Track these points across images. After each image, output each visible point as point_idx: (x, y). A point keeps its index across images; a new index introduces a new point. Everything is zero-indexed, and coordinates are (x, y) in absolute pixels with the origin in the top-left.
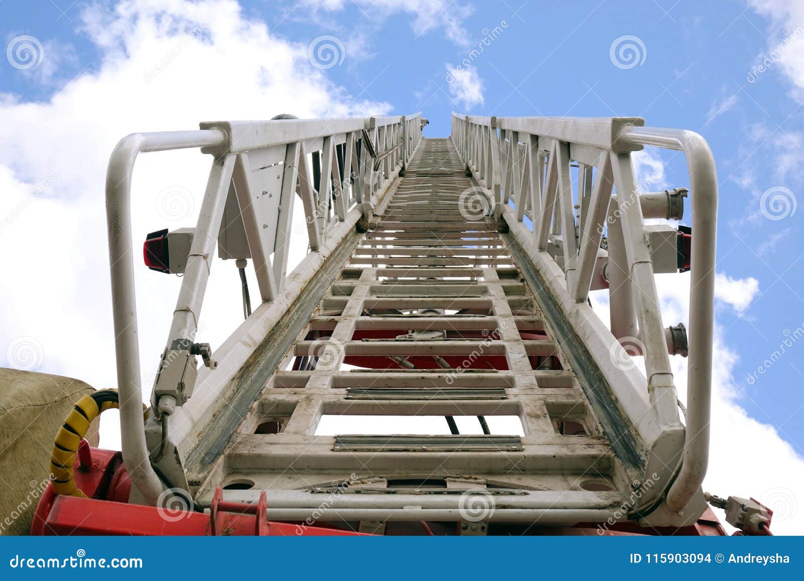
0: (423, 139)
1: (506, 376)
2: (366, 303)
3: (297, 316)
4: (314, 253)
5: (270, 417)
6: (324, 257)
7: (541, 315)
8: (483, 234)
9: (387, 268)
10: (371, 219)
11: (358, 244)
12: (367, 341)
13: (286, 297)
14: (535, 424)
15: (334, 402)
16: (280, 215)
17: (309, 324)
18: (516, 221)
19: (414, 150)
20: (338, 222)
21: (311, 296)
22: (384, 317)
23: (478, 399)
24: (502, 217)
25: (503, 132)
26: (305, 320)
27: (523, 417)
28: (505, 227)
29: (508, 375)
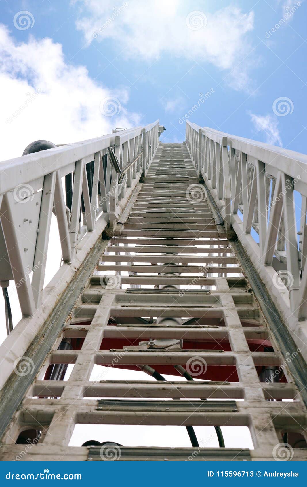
0: (160, 144)
1: (237, 388)
2: (112, 311)
3: (51, 325)
4: (66, 265)
5: (30, 425)
6: (75, 268)
7: (266, 326)
8: (214, 241)
9: (130, 276)
10: (115, 228)
11: (104, 251)
12: (114, 351)
13: (43, 311)
14: (263, 437)
15: (87, 412)
16: (38, 236)
17: (62, 333)
18: (244, 232)
19: (152, 156)
20: (87, 232)
21: (63, 305)
22: (128, 326)
23: (213, 411)
24: (231, 227)
25: (233, 150)
26: (59, 330)
27: (252, 428)
28: (234, 236)
29: (238, 387)
